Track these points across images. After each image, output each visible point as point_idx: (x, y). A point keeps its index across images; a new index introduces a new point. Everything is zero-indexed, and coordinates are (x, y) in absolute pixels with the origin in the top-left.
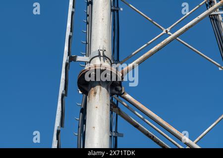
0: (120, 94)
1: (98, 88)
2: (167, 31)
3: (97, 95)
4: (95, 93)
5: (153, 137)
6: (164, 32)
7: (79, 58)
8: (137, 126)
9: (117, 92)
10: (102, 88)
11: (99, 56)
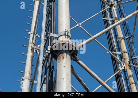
0: (76, 60)
1: (65, 54)
2: (79, 25)
3: (64, 59)
4: (63, 58)
5: (88, 88)
6: (78, 25)
7: (52, 35)
8: (80, 81)
9: (74, 59)
10: (67, 55)
11: (65, 35)
